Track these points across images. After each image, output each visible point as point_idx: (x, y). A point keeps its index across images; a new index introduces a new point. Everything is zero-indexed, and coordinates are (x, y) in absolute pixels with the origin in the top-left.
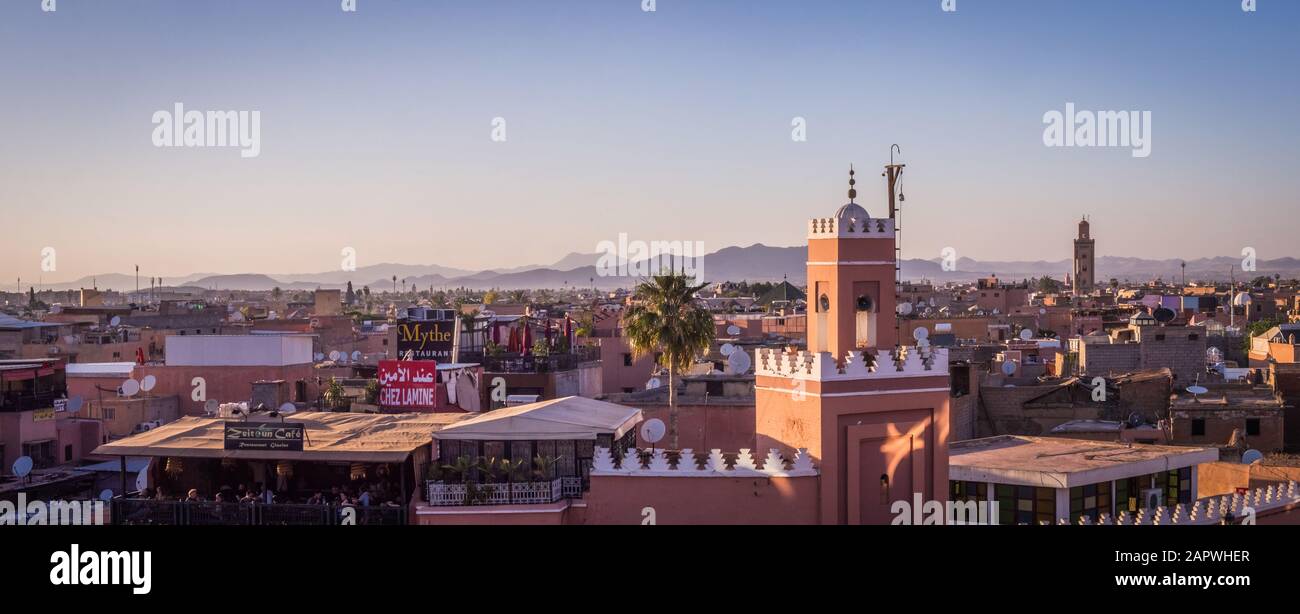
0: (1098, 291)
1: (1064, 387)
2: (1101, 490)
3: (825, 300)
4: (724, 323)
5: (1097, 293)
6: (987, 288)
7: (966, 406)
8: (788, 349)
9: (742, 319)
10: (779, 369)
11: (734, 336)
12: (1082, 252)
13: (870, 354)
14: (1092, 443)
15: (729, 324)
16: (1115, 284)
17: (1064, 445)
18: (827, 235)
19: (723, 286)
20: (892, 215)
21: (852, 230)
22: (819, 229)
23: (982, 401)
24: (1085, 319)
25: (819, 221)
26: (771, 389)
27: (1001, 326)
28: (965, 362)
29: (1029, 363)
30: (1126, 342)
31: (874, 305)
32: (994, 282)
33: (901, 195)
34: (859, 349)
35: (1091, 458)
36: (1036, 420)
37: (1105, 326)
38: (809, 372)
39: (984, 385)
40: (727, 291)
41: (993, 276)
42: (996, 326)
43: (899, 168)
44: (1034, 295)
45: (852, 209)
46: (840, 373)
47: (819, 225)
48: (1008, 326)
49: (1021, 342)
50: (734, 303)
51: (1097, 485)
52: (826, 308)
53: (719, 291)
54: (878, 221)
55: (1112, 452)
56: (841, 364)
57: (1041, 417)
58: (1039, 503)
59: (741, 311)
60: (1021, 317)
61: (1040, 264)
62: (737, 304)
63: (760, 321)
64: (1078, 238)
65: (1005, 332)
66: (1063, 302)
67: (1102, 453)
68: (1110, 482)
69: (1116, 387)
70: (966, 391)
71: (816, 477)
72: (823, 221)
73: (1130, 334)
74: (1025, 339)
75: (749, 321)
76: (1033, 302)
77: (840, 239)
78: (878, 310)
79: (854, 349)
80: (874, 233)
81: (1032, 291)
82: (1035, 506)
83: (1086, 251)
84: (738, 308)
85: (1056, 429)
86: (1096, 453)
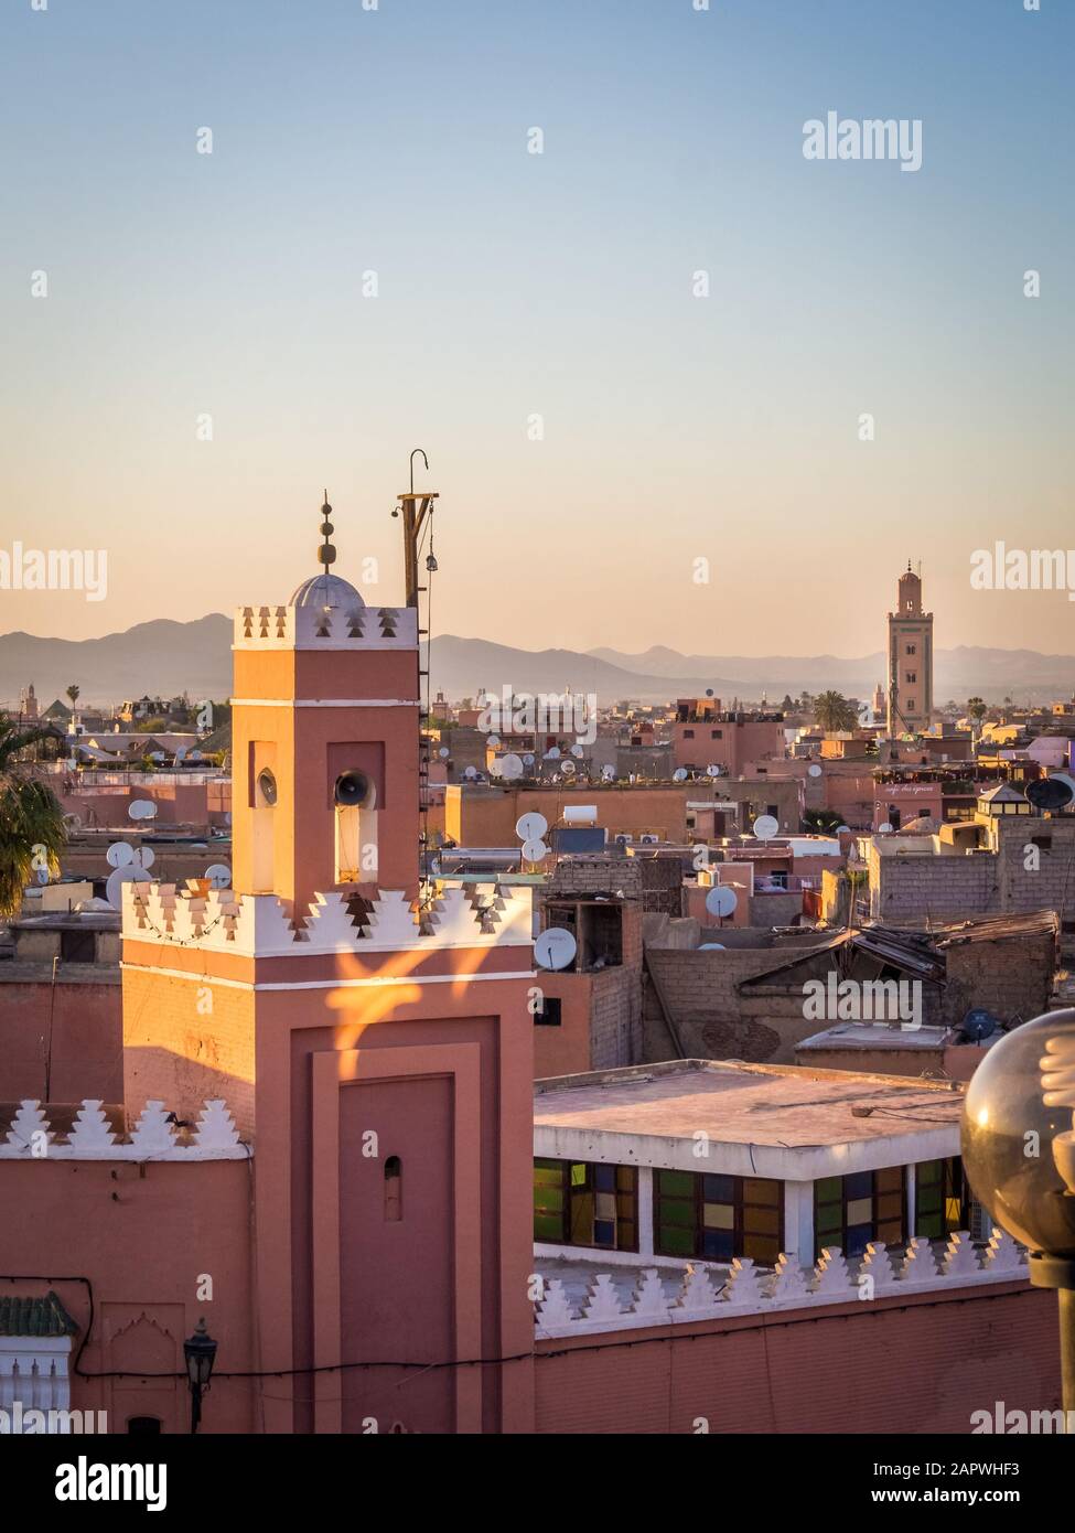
0: (938, 726)
1: (828, 950)
2: (883, 1185)
3: (268, 780)
4: (125, 791)
5: (935, 731)
6: (697, 720)
7: (614, 990)
8: (193, 884)
9: (162, 781)
10: (170, 928)
11: (145, 822)
12: (906, 640)
13: (363, 896)
14: (872, 1079)
15: (137, 794)
16: (978, 709)
17: (810, 1083)
18: (272, 643)
19: (136, 708)
20: (412, 601)
21: (324, 633)
22: (256, 630)
23: (650, 978)
24: (906, 788)
25: (256, 612)
26: (153, 970)
27: (719, 805)
28: (611, 895)
29: (770, 888)
30: (968, 851)
31: (373, 794)
32: (711, 706)
33: (431, 559)
34: (341, 888)
35: (866, 1113)
36: (766, 1022)
37: (947, 804)
38: (231, 937)
39: (654, 944)
40: (142, 720)
41: (710, 692)
42: (709, 805)
43: (426, 500)
44: (803, 732)
45: (328, 587)
46: (298, 938)
47: (256, 620)
48: (734, 805)
49: (753, 843)
50: (153, 746)
51: (874, 1173)
52: (271, 798)
53: (127, 717)
54: (383, 612)
55: (915, 1100)
56: (298, 922)
57: (776, 1015)
58: (747, 1212)
59: (167, 766)
60: (767, 783)
61: (823, 662)
62: (160, 749)
63: (204, 788)
64: (896, 610)
65: (727, 818)
66: (862, 748)
67: (894, 1101)
68: (904, 1168)
69: (940, 952)
70: (616, 960)
71: (247, 1159)
72: (264, 612)
73: (977, 834)
74: (761, 837)
75: (178, 788)
76: (799, 750)
77: (298, 653)
78: (381, 804)
79: (328, 887)
80: (372, 640)
81: (797, 724)
82: (739, 1217)
83: (916, 640)
84: (160, 757)
85: (807, 1043)
86: (879, 1103)
